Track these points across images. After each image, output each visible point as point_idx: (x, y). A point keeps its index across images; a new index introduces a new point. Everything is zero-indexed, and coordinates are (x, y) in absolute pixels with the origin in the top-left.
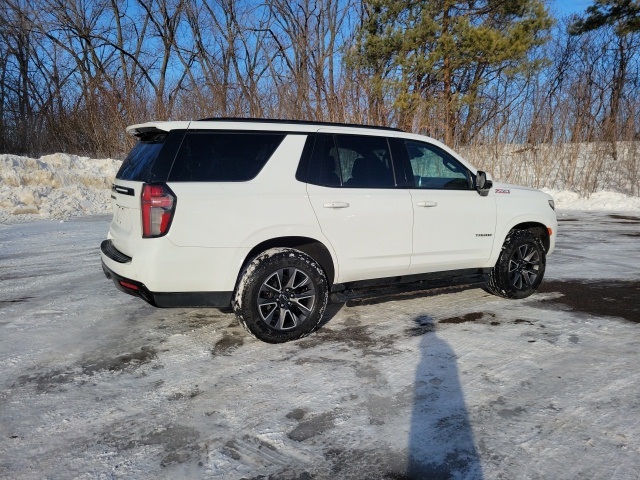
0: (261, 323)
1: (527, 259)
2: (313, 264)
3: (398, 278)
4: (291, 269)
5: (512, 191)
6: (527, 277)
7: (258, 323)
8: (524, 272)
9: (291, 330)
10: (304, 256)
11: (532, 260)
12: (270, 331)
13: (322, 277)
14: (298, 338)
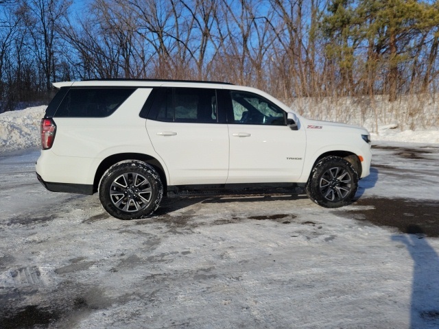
0: (112, 206)
1: (340, 178)
2: (149, 171)
3: (223, 185)
4: (134, 174)
5: (324, 127)
6: (339, 193)
7: (110, 206)
8: (338, 188)
9: (134, 213)
10: (142, 165)
11: (344, 179)
12: (118, 212)
13: (157, 180)
14: (139, 218)
